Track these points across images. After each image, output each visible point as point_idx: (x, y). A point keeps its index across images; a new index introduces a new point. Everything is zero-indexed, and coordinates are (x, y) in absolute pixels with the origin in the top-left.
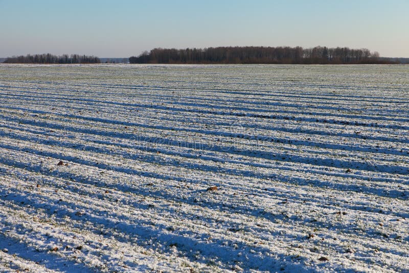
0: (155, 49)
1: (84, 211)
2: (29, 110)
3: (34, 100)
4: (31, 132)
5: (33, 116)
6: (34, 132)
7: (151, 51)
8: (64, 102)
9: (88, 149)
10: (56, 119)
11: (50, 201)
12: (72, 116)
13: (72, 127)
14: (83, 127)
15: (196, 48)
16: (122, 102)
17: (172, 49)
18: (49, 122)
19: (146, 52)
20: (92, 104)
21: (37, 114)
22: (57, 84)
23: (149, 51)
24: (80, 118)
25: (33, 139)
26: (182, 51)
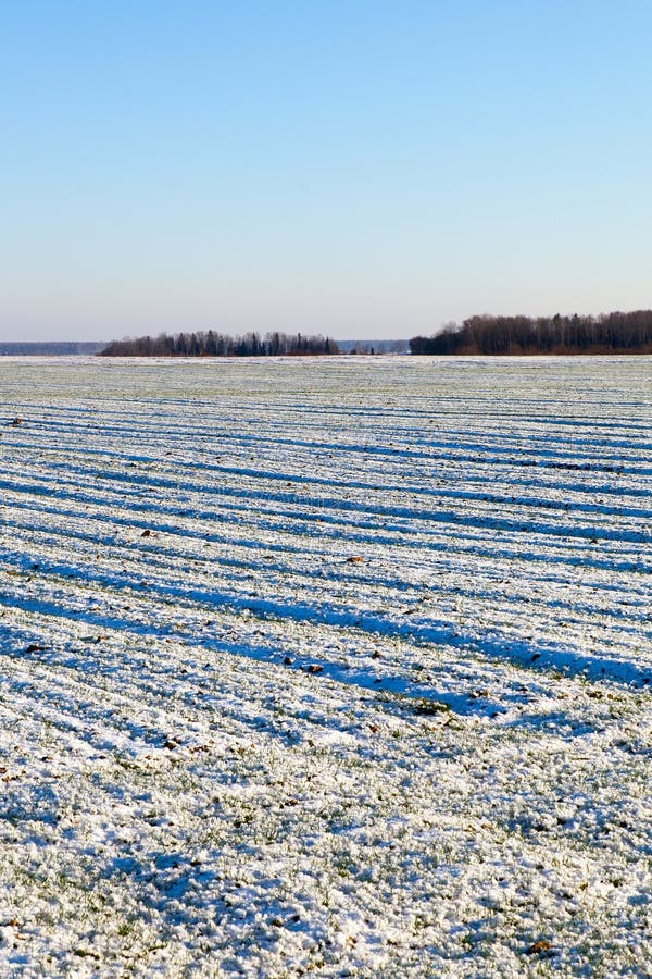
0: (476, 318)
1: (152, 581)
2: (123, 456)
3: (137, 437)
4: (115, 491)
5: (127, 466)
6: (120, 492)
7: (465, 323)
8: (196, 440)
9: (205, 516)
10: (167, 471)
11: (110, 572)
12: (201, 466)
13: (191, 485)
14: (212, 484)
15: (579, 315)
16: (310, 441)
17: (517, 317)
18: (152, 475)
19: (452, 325)
20: (249, 445)
21: (135, 463)
22: (199, 404)
23: (459, 324)
24: (215, 468)
25: (115, 502)
26: (543, 322)
